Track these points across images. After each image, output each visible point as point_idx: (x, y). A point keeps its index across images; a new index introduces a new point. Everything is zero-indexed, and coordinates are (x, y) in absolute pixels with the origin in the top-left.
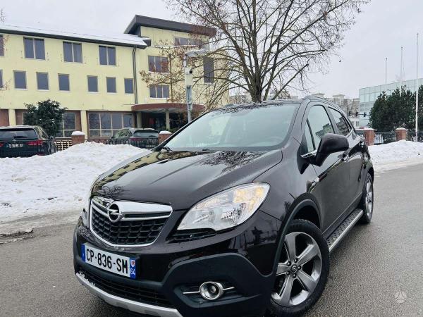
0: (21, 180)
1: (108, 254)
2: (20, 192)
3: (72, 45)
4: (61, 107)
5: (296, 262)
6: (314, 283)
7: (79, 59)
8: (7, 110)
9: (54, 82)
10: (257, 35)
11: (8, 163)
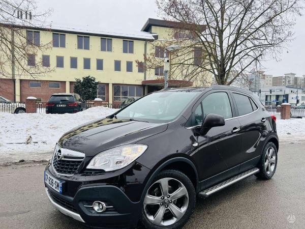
0: (55, 128)
1: (52, 178)
2: (53, 135)
3: (106, 40)
4: (96, 81)
5: (168, 198)
6: (181, 213)
7: (110, 49)
8: (65, 82)
9: (93, 64)
10: (224, 33)
11: (50, 117)
